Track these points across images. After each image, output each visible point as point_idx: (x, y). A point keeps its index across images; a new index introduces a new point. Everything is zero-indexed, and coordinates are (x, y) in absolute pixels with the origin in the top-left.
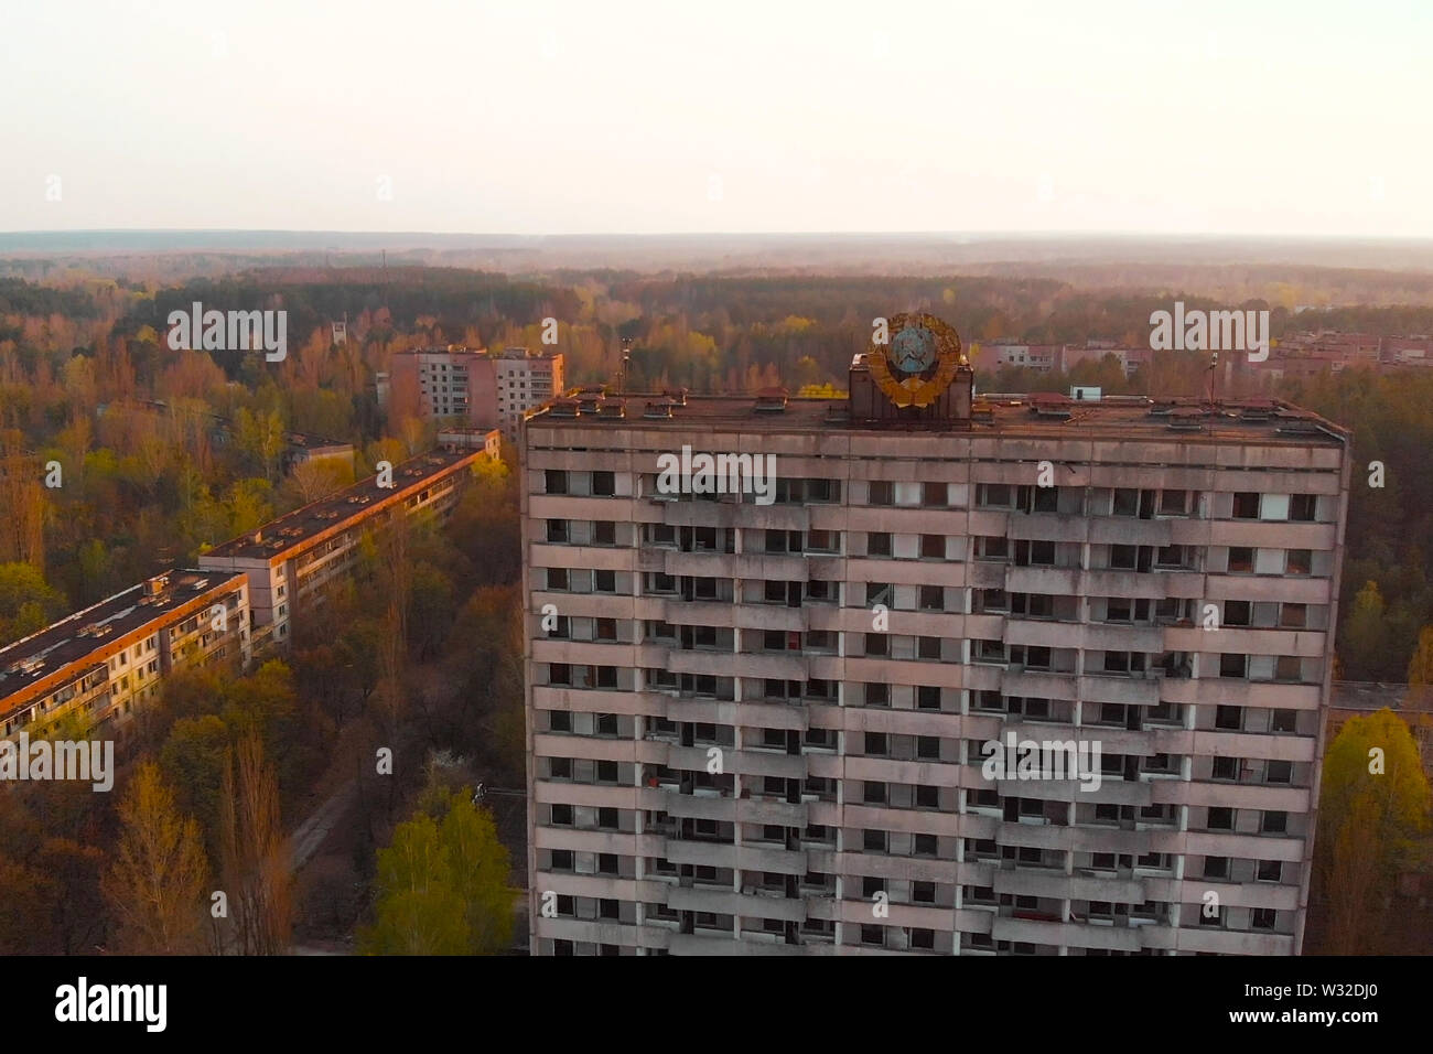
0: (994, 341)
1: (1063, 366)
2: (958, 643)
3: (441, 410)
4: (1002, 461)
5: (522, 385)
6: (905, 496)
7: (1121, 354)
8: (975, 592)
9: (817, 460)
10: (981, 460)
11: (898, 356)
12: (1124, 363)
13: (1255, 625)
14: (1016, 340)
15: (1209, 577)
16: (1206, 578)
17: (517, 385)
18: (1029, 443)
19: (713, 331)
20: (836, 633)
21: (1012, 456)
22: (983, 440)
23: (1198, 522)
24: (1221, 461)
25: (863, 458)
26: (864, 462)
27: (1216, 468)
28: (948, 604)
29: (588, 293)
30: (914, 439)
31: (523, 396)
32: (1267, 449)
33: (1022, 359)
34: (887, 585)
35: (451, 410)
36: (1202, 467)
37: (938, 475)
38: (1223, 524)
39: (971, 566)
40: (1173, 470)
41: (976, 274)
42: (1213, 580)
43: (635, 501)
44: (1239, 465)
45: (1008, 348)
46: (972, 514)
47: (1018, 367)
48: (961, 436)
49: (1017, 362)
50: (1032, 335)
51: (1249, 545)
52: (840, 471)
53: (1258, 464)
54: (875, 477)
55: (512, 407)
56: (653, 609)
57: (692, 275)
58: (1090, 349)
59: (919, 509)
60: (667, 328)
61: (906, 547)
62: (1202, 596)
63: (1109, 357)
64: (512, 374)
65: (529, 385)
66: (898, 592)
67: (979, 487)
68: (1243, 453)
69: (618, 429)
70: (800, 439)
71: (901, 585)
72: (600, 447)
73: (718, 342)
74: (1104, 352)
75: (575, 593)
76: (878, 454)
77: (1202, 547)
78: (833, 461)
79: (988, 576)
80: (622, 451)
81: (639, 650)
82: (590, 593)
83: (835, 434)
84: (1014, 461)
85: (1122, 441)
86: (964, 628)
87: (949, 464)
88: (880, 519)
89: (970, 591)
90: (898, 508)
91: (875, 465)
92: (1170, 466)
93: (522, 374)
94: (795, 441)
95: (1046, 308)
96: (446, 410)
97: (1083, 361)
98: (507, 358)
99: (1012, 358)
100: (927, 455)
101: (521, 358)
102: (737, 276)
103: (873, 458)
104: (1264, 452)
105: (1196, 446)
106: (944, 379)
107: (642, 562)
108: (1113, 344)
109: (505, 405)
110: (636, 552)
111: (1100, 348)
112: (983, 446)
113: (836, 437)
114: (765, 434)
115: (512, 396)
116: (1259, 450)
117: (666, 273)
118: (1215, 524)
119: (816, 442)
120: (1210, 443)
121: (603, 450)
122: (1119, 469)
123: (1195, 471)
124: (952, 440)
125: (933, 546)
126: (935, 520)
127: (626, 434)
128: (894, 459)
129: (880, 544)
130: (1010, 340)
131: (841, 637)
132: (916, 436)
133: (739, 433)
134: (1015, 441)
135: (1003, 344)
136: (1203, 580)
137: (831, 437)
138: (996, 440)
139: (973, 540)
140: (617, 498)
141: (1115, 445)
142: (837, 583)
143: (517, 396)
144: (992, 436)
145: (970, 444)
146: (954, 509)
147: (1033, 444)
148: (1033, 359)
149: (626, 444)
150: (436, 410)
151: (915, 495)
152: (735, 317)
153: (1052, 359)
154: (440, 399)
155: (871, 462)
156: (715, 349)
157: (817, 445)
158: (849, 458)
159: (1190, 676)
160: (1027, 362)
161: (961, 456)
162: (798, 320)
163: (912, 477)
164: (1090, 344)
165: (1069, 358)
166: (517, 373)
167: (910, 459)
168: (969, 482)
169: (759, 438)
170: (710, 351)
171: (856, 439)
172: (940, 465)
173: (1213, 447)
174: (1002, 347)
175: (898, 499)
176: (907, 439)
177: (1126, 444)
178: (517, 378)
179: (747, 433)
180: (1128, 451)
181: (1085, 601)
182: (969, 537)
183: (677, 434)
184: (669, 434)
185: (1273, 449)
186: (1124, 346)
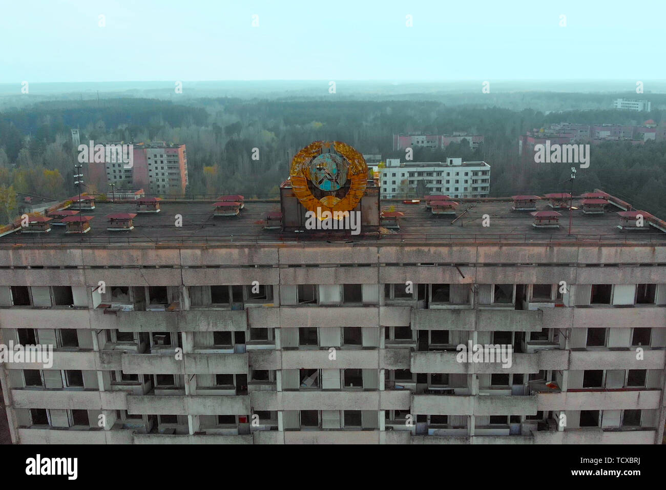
0: (409, 133)
1: (442, 145)
2: (375, 414)
3: (118, 177)
4: (406, 265)
5: (162, 162)
6: (327, 295)
7: (469, 138)
8: (387, 373)
9: (251, 269)
10: (388, 265)
11: (316, 178)
12: (471, 143)
13: (608, 387)
14: (420, 133)
15: (573, 353)
16: (570, 353)
17: (159, 162)
18: (426, 249)
19: (275, 130)
20: (276, 412)
21: (413, 261)
22: (389, 248)
23: (564, 309)
24: (582, 260)
25: (291, 266)
26: (292, 269)
27: (578, 265)
28: (366, 383)
29: (212, 110)
30: (332, 249)
31: (162, 168)
32: (619, 249)
33: (423, 142)
34: (316, 370)
35: (123, 177)
36: (567, 265)
37: (354, 278)
38: (583, 310)
39: (383, 352)
40: (543, 268)
41: (401, 99)
42: (576, 355)
43: (92, 312)
44: (595, 262)
45: (416, 137)
46: (382, 309)
47: (421, 146)
48: (371, 245)
49: (420, 144)
50: (427, 130)
51: (603, 326)
52: (272, 278)
53: (612, 261)
54: (301, 281)
55: (157, 174)
56: (118, 402)
57: (267, 100)
58: (455, 136)
59: (340, 306)
60: (251, 128)
61: (330, 337)
62: (566, 367)
63: (464, 141)
64: (155, 156)
65: (165, 162)
66: (325, 376)
67: (387, 287)
68: (600, 252)
69: (70, 248)
70: (235, 252)
71: (327, 369)
72: (56, 265)
73: (277, 135)
74: (462, 138)
75: (48, 389)
76: (303, 263)
77: (567, 329)
78: (266, 270)
79: (397, 359)
80: (75, 267)
81: (109, 434)
82: (62, 389)
83: (264, 247)
84: (414, 265)
85: (501, 245)
86: (379, 401)
87: (362, 269)
88: (308, 316)
89: (383, 372)
90: (322, 306)
91: (301, 272)
92: (540, 265)
93: (162, 156)
94: (231, 253)
95: (433, 115)
96: (121, 177)
97: (452, 143)
98: (152, 147)
99: (418, 142)
100: (343, 262)
101: (160, 147)
102: (289, 101)
103: (299, 266)
104: (617, 252)
105: (562, 248)
106: (355, 196)
107: (103, 362)
108: (466, 133)
109: (153, 173)
110: (98, 354)
111: (459, 136)
112: (389, 253)
113: (266, 249)
114: (203, 249)
115: (156, 168)
116: (613, 249)
117: (255, 99)
118: (577, 310)
119: (249, 253)
120: (573, 245)
121: (58, 267)
122: (499, 269)
123: (561, 269)
124: (363, 249)
125: (352, 337)
126: (353, 316)
127: (77, 253)
128: (316, 266)
129: (309, 337)
130: (417, 133)
131: (280, 415)
132: (333, 246)
133: (179, 248)
134: (414, 248)
135: (413, 135)
136: (568, 354)
137: (262, 249)
138: (398, 248)
139: (384, 330)
140: (75, 308)
141: (495, 249)
142: (275, 372)
143: (159, 168)
144: (396, 245)
145: (378, 252)
146: (367, 305)
147: (429, 250)
148: (428, 142)
149: (77, 262)
150: (115, 177)
151: (336, 295)
152: (286, 122)
153: (437, 142)
154: (117, 171)
155: (298, 269)
156: (275, 138)
157: (251, 256)
158: (279, 266)
159: (557, 428)
160: (425, 144)
161: (371, 262)
162: (317, 123)
163: (332, 281)
164: (454, 133)
165: (445, 141)
166: (158, 156)
167: (328, 266)
168: (379, 282)
169: (198, 252)
170: (273, 140)
171: (284, 251)
172: (354, 270)
173: (574, 249)
174: (413, 137)
175: (322, 299)
176: (326, 249)
177: (504, 248)
178: (159, 159)
179: (187, 248)
180: (507, 253)
181: (474, 377)
182: (381, 327)
183: (124, 251)
184: (116, 252)
185: (624, 249)
186: (471, 134)
